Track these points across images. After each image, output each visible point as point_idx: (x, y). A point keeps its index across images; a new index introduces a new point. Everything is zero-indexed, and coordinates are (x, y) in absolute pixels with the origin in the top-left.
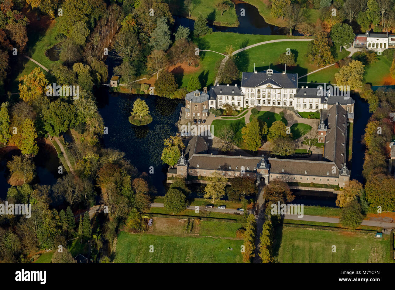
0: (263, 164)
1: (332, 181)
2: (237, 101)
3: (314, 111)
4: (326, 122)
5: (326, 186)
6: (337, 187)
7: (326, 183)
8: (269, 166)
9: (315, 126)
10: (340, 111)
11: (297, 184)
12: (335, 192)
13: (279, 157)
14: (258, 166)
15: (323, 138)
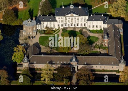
0: (74, 59)
1: (115, 68)
2: (53, 25)
3: (99, 29)
4: (108, 34)
5: (112, 71)
6: (118, 71)
7: (111, 69)
8: (77, 60)
9: (100, 38)
10: (115, 28)
11: (94, 71)
12: (117, 74)
13: (82, 55)
14: (71, 60)
15: (106, 44)
